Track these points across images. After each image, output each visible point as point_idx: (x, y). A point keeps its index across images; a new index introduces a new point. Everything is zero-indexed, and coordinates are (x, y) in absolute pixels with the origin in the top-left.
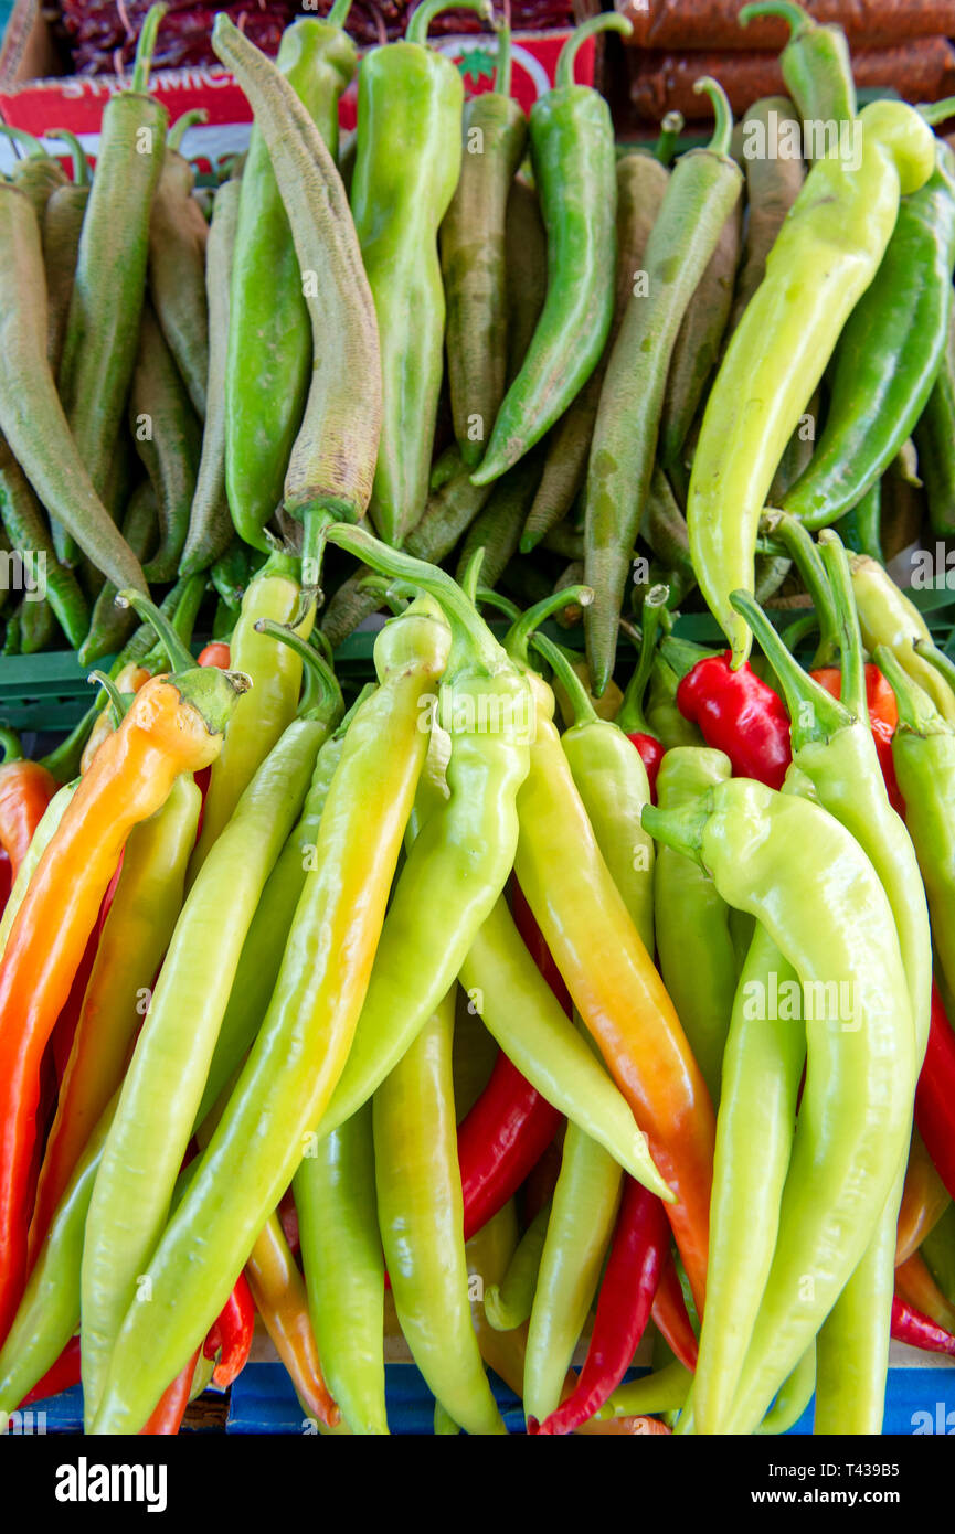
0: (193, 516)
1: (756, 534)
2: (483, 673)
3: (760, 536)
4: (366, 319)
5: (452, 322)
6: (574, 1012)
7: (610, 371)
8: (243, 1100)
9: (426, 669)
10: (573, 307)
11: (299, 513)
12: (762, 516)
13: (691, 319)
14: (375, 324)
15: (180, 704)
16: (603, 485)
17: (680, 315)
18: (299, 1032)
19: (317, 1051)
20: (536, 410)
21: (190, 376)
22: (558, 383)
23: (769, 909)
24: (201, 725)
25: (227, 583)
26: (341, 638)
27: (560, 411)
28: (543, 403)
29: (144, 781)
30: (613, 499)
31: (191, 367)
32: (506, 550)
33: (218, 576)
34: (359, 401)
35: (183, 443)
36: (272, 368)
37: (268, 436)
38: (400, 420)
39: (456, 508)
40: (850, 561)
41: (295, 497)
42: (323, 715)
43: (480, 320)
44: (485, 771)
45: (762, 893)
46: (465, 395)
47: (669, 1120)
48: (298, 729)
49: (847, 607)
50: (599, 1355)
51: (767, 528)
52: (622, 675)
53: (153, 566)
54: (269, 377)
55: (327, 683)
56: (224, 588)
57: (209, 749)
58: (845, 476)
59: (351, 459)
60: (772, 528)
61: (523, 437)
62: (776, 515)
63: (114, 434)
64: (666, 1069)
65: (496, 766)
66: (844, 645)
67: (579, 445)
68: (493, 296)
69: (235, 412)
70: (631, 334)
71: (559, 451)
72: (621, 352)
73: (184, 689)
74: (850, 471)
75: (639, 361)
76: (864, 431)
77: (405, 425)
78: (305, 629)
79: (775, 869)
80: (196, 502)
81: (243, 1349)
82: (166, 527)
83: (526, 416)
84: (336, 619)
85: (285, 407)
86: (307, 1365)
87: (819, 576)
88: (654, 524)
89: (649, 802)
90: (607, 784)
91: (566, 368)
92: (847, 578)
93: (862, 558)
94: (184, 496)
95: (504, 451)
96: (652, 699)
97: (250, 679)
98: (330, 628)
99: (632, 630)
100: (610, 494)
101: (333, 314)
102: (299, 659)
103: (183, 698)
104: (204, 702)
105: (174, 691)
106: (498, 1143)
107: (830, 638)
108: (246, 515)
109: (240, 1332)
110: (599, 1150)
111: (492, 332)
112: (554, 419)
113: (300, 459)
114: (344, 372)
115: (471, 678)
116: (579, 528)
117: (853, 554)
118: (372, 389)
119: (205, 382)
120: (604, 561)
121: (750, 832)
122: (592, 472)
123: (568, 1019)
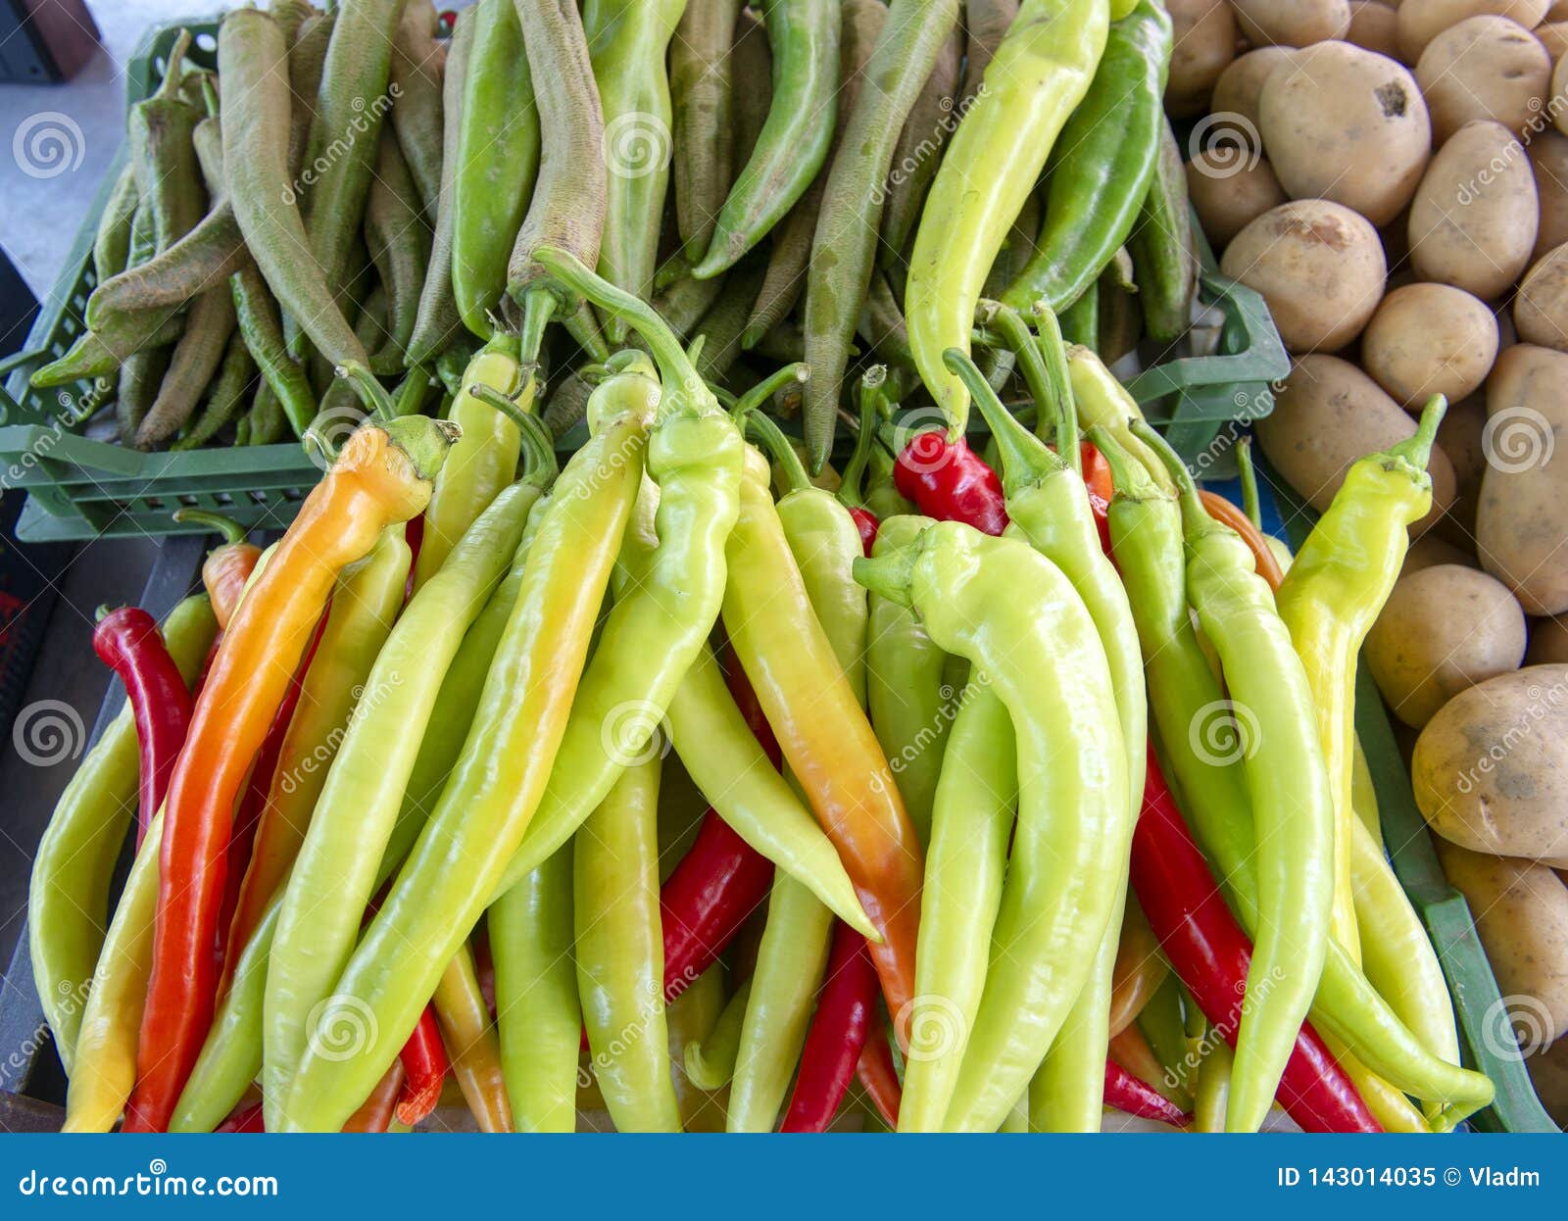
0: (420, 308)
1: (972, 324)
2: (693, 416)
3: (976, 326)
4: (592, 113)
5: (678, 131)
6: (784, 765)
7: (832, 176)
8: (434, 830)
9: (638, 420)
10: (795, 111)
11: (521, 294)
12: (979, 306)
13: (911, 130)
14: (601, 120)
15: (388, 445)
16: (823, 277)
17: (900, 123)
18: (494, 762)
19: (513, 781)
20: (758, 207)
21: (424, 185)
22: (781, 183)
23: (979, 647)
24: (409, 468)
25: (451, 372)
26: (564, 430)
27: (783, 212)
28: (766, 201)
29: (350, 521)
30: (833, 290)
31: (426, 177)
32: (728, 348)
33: (442, 366)
34: (581, 188)
35: (414, 245)
36: (500, 162)
37: (494, 225)
38: (625, 218)
39: (680, 308)
40: (1066, 349)
41: (517, 278)
42: (537, 481)
43: (705, 128)
44: (692, 509)
45: (972, 631)
46: (690, 196)
47: (875, 861)
48: (511, 493)
49: (1062, 380)
50: (801, 1105)
51: (985, 319)
52: (840, 459)
53: (380, 357)
54: (498, 171)
55: (542, 452)
56: (447, 376)
57: (417, 497)
58: (1061, 275)
59: (574, 242)
60: (989, 317)
61: (745, 232)
62: (993, 305)
63: (349, 240)
64: (874, 809)
65: (703, 507)
66: (1060, 428)
67: (802, 246)
68: (718, 108)
69: (463, 202)
70: (853, 139)
71: (782, 251)
72: (842, 158)
73: (392, 432)
74: (1067, 271)
75: (861, 163)
76: (1080, 232)
77: (630, 223)
78: (525, 403)
79: (985, 605)
80: (423, 295)
81: (430, 1093)
82: (394, 321)
83: (749, 211)
84: (559, 410)
85: (511, 200)
86: (500, 1119)
87: (1035, 361)
88: (874, 323)
89: (862, 553)
90: (820, 544)
91: (788, 168)
92: (1064, 365)
93: (1077, 347)
94: (412, 292)
95: (726, 246)
96: (870, 484)
97: (460, 429)
98: (552, 419)
99: (852, 421)
100: (830, 285)
101: (560, 110)
102: (516, 430)
103: (391, 441)
104: (414, 448)
105: (381, 434)
106: (701, 897)
107: (1047, 420)
108: (471, 302)
109: (428, 1077)
110: (805, 893)
111: (717, 141)
112: (777, 218)
113: (524, 242)
114: (569, 163)
115: (681, 419)
116: (800, 328)
117: (1070, 344)
118: (597, 180)
119: (438, 190)
120: (823, 347)
121: (959, 566)
122: (812, 265)
123: (775, 772)
